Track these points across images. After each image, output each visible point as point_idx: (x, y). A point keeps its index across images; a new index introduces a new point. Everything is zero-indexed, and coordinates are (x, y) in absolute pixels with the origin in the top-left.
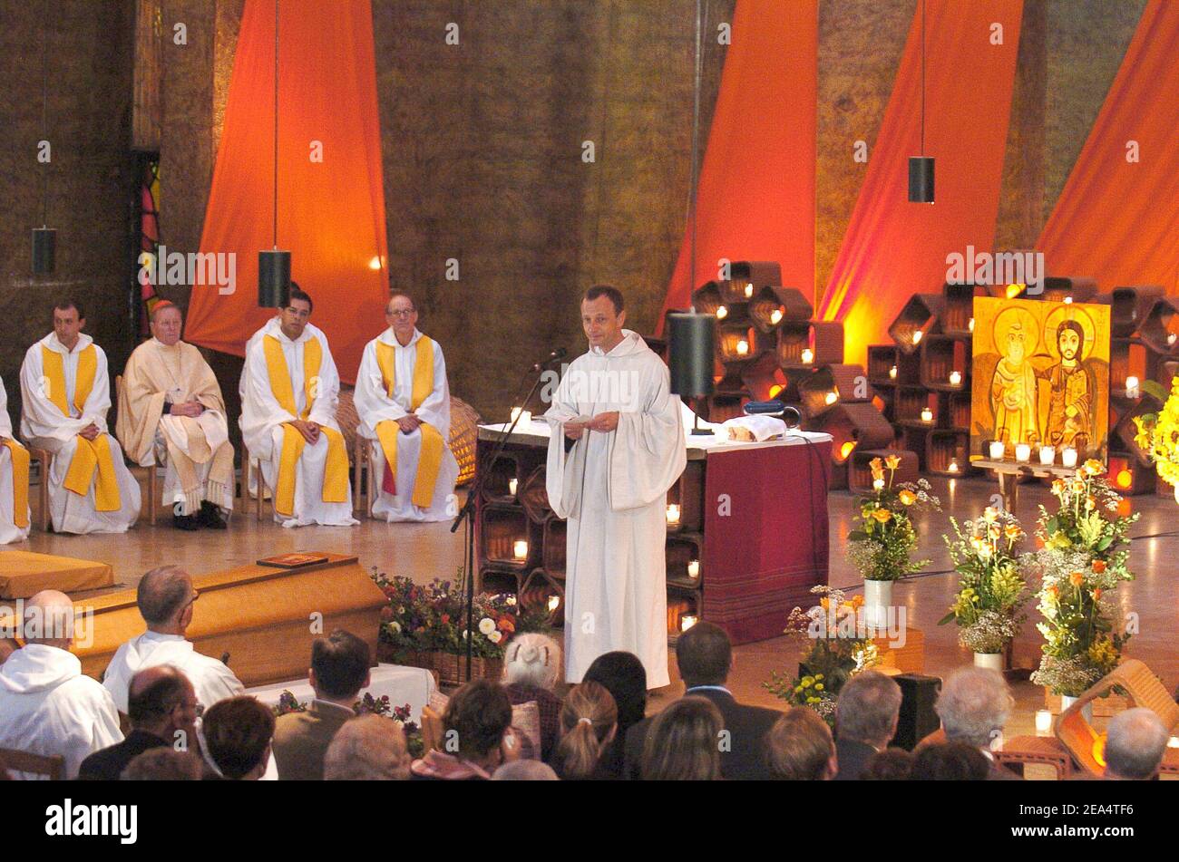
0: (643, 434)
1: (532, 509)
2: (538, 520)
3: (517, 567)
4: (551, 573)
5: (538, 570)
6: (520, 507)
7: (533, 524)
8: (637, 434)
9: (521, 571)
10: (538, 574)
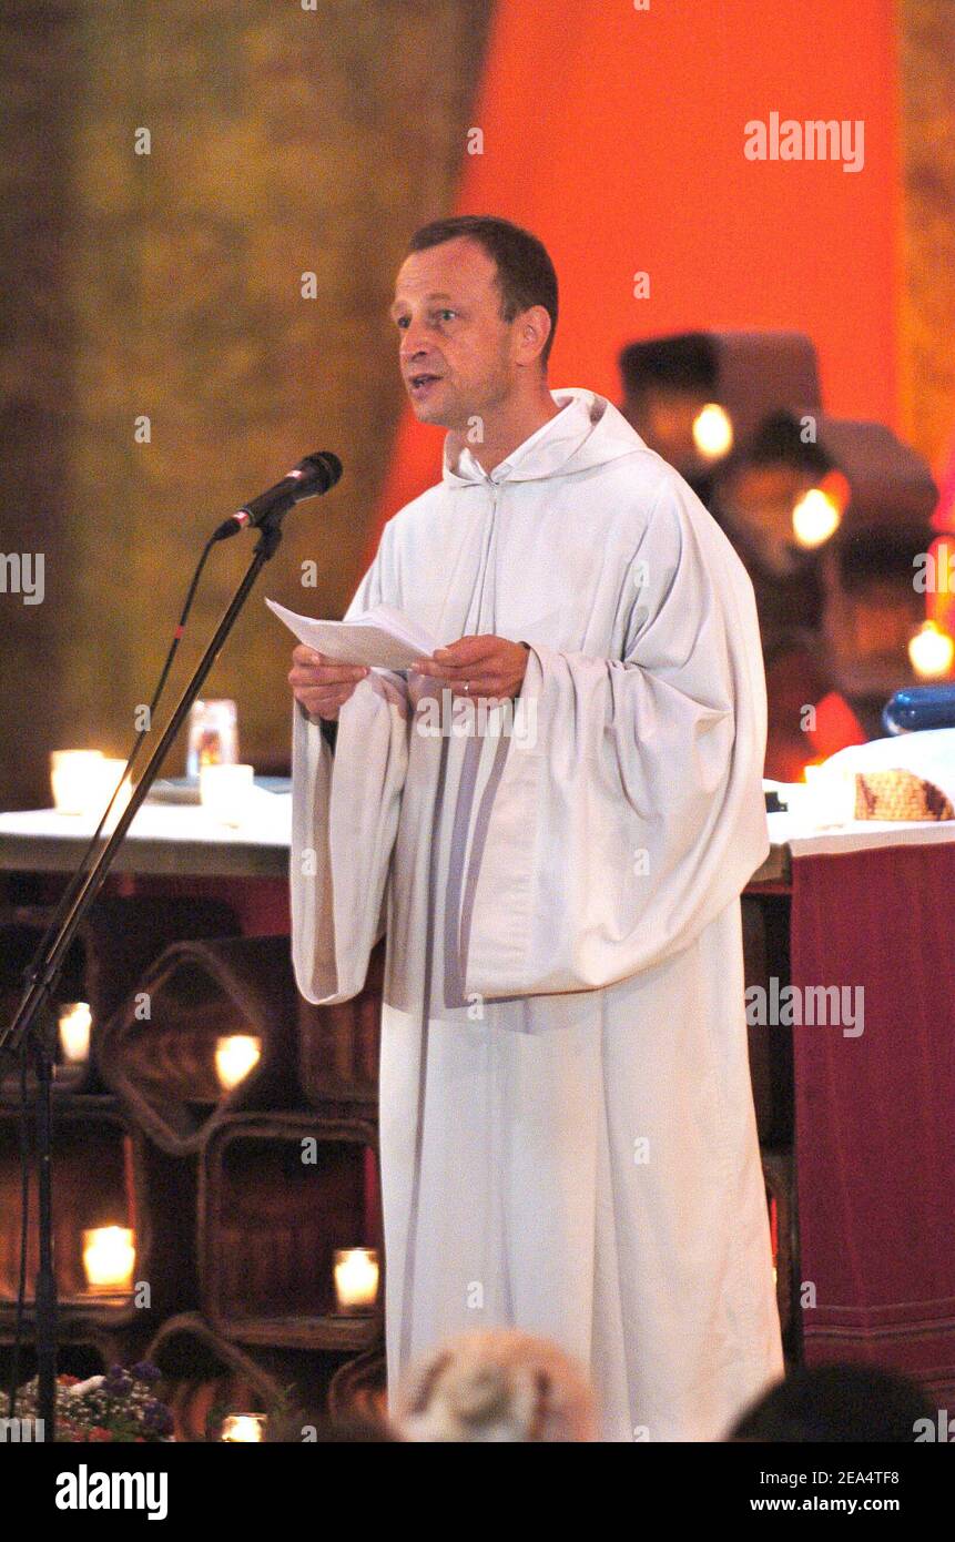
0: (609, 733)
1: (152, 1105)
2: (175, 1142)
3: (102, 1318)
4: (235, 1331)
5: (182, 1322)
6: (105, 1099)
7: (153, 1154)
8: (584, 734)
9: (114, 1331)
10: (183, 1337)
